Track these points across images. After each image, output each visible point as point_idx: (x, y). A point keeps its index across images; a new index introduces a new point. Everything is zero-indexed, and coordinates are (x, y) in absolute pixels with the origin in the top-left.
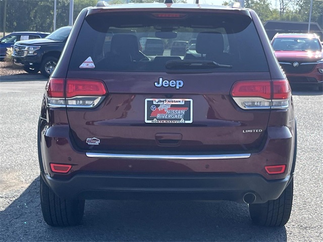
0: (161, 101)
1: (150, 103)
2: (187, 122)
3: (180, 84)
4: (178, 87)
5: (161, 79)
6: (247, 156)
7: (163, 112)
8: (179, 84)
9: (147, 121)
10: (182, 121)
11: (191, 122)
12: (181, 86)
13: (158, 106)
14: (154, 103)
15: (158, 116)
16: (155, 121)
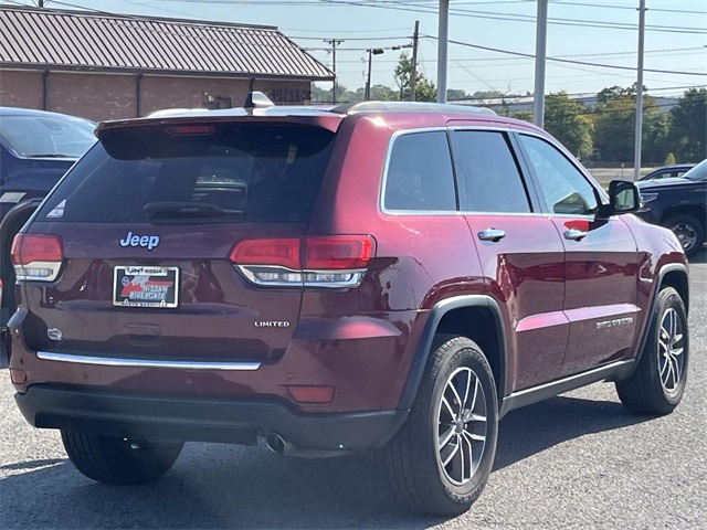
0: (135, 271)
1: (121, 273)
2: (170, 305)
3: (154, 241)
4: (150, 248)
5: (130, 234)
6: (255, 367)
7: (138, 288)
8: (152, 242)
9: (115, 303)
10: (163, 304)
11: (175, 305)
12: (156, 244)
13: (132, 277)
14: (127, 273)
15: (132, 295)
16: (126, 303)
